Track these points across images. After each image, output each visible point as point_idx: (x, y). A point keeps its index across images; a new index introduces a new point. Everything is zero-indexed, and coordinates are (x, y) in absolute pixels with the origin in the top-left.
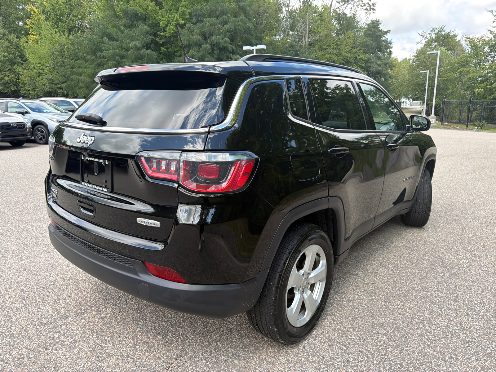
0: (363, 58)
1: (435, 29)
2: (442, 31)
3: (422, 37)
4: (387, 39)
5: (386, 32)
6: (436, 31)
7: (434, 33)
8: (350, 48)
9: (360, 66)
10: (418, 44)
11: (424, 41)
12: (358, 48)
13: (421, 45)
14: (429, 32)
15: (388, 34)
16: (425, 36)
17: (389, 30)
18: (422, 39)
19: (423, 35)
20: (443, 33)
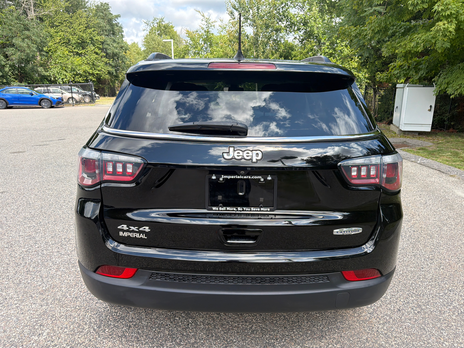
0: (99, 39)
1: (156, 19)
2: (162, 21)
3: (147, 24)
4: (119, 23)
5: (118, 16)
6: (158, 21)
7: (156, 22)
8: (85, 28)
9: (97, 47)
10: (144, 31)
11: (149, 29)
12: (93, 29)
13: (147, 32)
14: (152, 21)
15: (119, 18)
16: (150, 24)
17: (119, 15)
18: (147, 27)
19: (147, 23)
20: (163, 23)
